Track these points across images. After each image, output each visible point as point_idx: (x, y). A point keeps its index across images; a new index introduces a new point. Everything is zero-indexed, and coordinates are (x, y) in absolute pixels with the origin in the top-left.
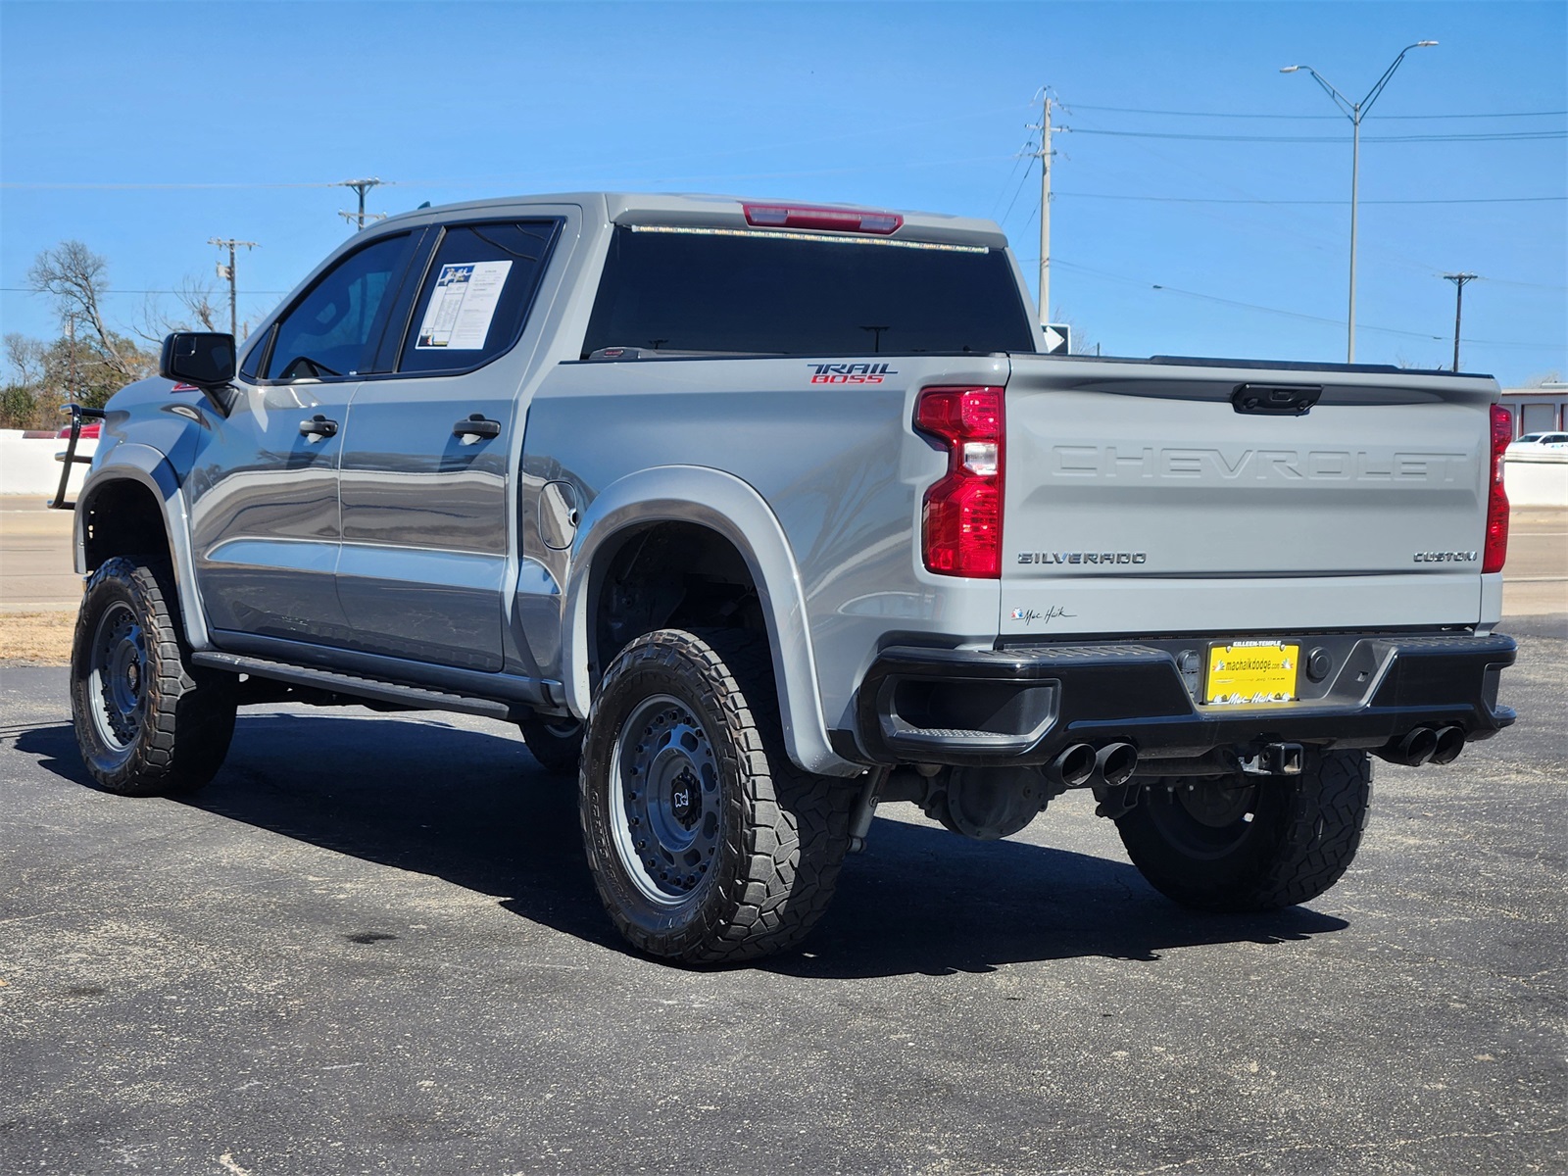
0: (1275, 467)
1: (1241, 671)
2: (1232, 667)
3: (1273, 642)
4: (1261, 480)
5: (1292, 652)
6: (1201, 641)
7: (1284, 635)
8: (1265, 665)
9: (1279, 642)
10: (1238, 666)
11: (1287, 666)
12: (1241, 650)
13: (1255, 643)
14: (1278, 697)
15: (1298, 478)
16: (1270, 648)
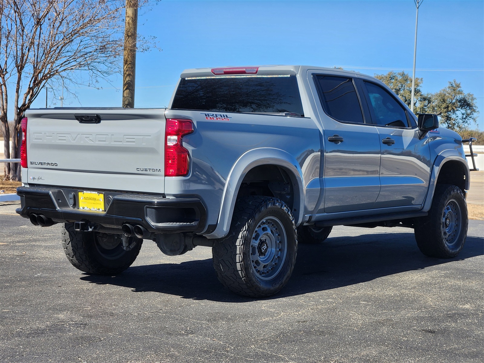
0: (86, 139)
1: (88, 200)
2: (85, 198)
3: (95, 192)
4: (82, 143)
5: (102, 196)
6: (76, 190)
7: (99, 190)
8: (94, 199)
9: (97, 192)
10: (87, 198)
11: (101, 200)
12: (87, 194)
13: (90, 192)
14: (99, 209)
15: (93, 142)
16: (94, 194)
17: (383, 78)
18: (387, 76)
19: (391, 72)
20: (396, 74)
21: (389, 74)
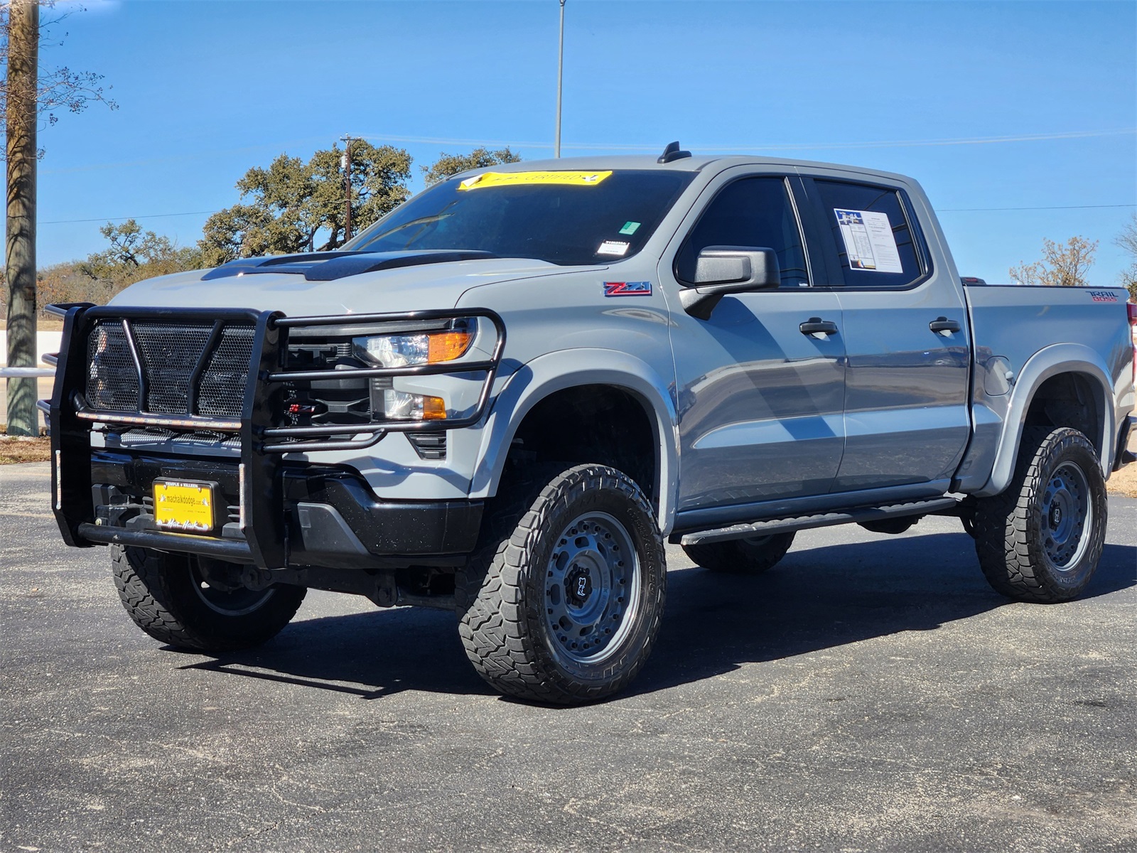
17: (462, 163)
18: (471, 159)
19: (480, 151)
20: (491, 155)
21: (475, 156)
